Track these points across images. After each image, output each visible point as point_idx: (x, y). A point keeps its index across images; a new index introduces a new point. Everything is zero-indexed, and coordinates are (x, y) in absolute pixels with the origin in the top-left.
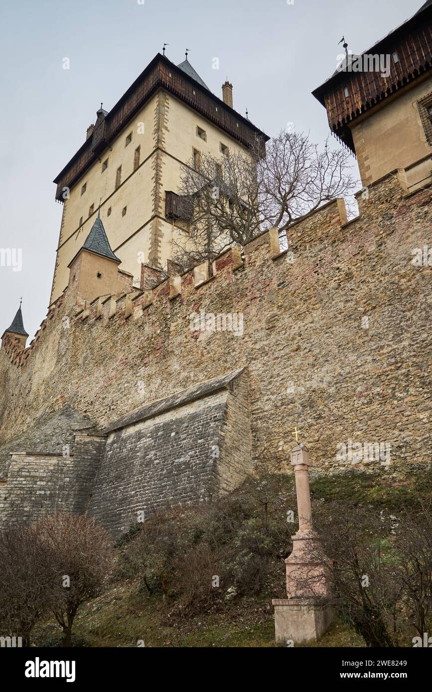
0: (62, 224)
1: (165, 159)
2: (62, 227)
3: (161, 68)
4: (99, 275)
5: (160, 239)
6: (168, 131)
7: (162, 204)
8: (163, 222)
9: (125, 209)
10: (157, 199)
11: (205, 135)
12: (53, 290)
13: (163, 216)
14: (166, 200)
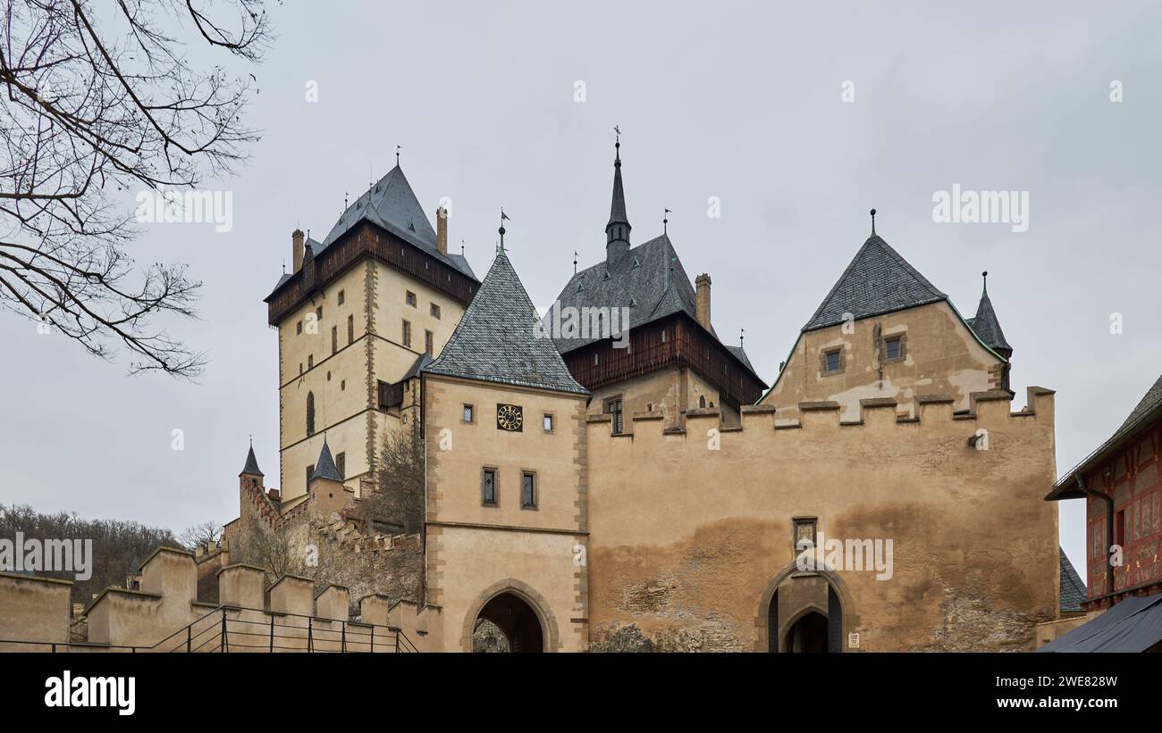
0: (280, 358)
1: (377, 343)
2: (281, 363)
3: (367, 232)
4: (331, 495)
5: (375, 430)
6: (378, 308)
7: (375, 394)
8: (377, 413)
9: (343, 382)
10: (370, 390)
11: (415, 299)
12: (281, 433)
13: (376, 407)
14: (378, 389)
